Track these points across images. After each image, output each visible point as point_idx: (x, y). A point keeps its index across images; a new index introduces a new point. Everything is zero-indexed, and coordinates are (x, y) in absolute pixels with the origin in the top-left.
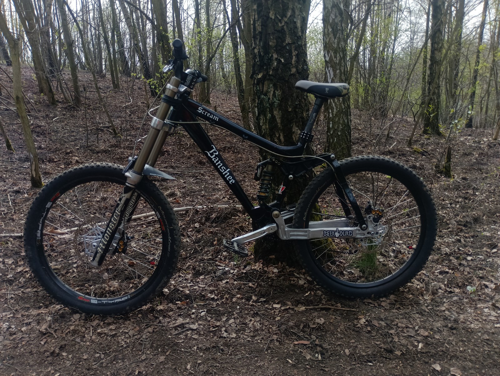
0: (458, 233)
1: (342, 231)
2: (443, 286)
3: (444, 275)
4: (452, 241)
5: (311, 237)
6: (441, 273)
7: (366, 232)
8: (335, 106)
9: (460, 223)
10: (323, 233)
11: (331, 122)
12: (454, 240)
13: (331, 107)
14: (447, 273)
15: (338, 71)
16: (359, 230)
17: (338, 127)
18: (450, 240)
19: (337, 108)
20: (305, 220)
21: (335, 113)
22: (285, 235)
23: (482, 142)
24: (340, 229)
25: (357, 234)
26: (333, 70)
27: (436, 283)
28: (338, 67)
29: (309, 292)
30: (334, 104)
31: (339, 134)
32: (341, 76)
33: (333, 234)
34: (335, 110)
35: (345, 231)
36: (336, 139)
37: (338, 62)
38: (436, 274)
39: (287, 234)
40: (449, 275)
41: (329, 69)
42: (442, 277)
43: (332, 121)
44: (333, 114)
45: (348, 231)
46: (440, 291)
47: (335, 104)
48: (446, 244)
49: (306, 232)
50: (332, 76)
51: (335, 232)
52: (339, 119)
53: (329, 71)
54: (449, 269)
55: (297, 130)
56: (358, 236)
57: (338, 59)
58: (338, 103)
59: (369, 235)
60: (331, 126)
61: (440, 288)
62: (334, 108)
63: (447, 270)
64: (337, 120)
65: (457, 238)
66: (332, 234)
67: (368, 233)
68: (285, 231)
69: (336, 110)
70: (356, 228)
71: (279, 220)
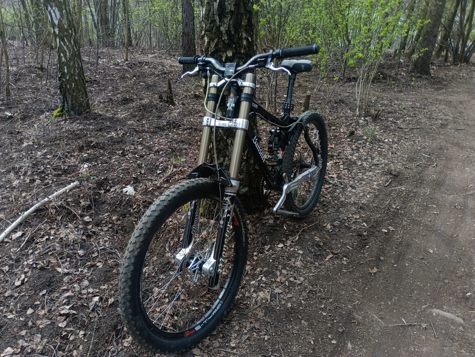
8: (67, 49)
10: (304, 178)
11: (65, 67)
13: (62, 50)
15: (64, 11)
17: (75, 71)
19: (70, 51)
21: (68, 57)
26: (59, 10)
29: (284, 225)
30: (65, 48)
31: (77, 78)
32: (67, 17)
34: (68, 54)
36: (73, 84)
41: (54, 8)
43: (67, 66)
44: (66, 58)
45: (314, 171)
47: (67, 47)
50: (59, 17)
51: (308, 174)
52: (74, 63)
53: (54, 11)
60: (66, 71)
62: (66, 52)
64: (72, 63)
69: (70, 53)
70: (316, 167)
71: (286, 180)
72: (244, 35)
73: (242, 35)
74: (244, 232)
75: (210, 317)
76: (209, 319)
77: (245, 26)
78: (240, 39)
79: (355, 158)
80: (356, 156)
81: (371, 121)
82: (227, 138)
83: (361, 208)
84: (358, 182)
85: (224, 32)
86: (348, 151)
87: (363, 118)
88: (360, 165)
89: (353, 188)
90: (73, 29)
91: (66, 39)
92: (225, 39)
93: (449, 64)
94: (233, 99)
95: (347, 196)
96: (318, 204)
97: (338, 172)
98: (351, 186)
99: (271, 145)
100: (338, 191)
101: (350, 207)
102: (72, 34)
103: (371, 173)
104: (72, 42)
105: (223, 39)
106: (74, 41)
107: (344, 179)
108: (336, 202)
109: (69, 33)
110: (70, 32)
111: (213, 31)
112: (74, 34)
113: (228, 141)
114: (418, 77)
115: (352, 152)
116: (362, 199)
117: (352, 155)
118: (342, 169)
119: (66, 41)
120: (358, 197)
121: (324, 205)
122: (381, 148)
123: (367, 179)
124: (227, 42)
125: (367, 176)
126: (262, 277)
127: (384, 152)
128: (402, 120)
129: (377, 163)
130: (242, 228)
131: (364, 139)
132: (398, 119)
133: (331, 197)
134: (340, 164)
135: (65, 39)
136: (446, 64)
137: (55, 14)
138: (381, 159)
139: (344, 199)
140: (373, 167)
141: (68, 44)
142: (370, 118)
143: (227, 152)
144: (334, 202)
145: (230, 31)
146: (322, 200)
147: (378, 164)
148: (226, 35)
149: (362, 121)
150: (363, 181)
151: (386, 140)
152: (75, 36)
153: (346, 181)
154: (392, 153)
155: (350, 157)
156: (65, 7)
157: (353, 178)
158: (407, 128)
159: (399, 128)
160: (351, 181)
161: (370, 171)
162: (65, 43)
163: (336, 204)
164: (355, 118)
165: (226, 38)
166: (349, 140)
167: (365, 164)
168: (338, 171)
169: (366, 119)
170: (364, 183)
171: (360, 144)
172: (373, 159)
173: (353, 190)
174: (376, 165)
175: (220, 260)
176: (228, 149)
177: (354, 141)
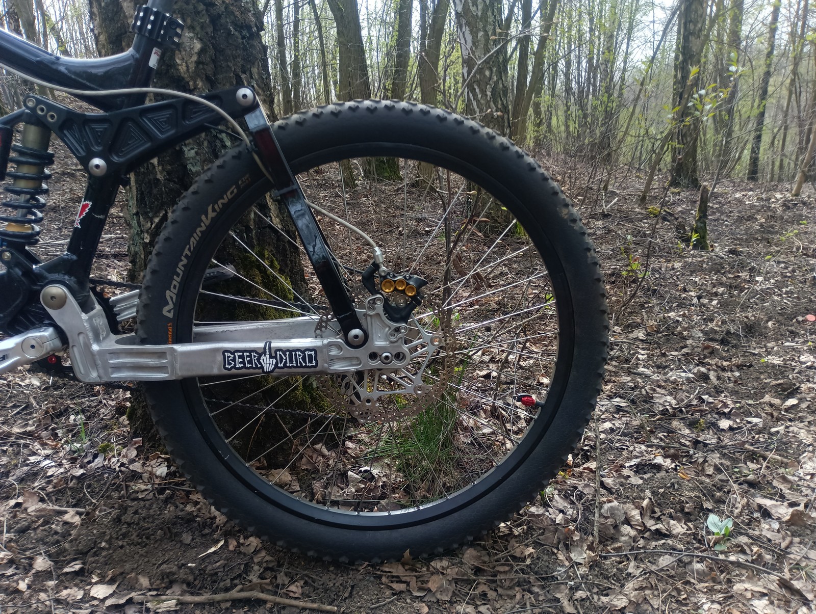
0: (705, 358)
1: (284, 351)
2: (635, 514)
3: (646, 476)
4: (688, 379)
5: (181, 372)
6: (639, 469)
7: (362, 353)
8: (478, 107)
9: (712, 336)
10: (220, 358)
12: (691, 376)
14: (658, 468)
15: (481, 34)
16: (339, 347)
18: (683, 374)
20: (171, 315)
22: (95, 366)
23: (772, 200)
24: (276, 344)
25: (333, 359)
26: (471, 32)
27: (615, 503)
28: (481, 25)
29: (222, 543)
30: (475, 104)
32: (486, 45)
33: (254, 360)
35: (291, 351)
37: (480, 14)
38: (626, 472)
39: (99, 362)
40: (663, 473)
41: (464, 29)
42: (641, 482)
45: (303, 351)
46: (626, 529)
47: (478, 101)
48: (671, 386)
49: (161, 355)
50: (469, 45)
51: (260, 353)
53: (463, 34)
54: (665, 457)
55: (191, 38)
56: (339, 367)
57: (480, 7)
58: (482, 102)
59: (375, 364)
61: (627, 521)
63: (659, 460)
65: (699, 371)
66: (250, 362)
67: (373, 356)
68: (92, 354)
90: (494, 69)
91: (479, 86)
102: (490, 78)
104: (489, 94)
106: (492, 92)
109: (485, 76)
110: (487, 73)
112: (495, 78)
119: (477, 90)
135: (476, 87)
137: (465, 38)
141: (480, 96)
152: (496, 83)
156: (485, 27)
162: (475, 95)
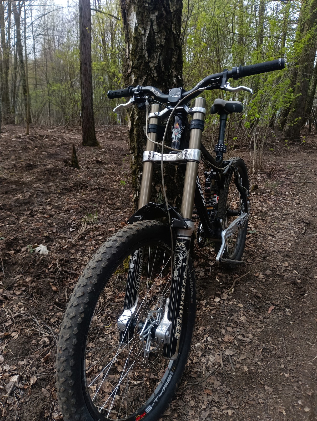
5: (234, 231)
10: (236, 225)
29: (216, 278)
35: (244, 218)
66: (239, 224)
70: (246, 213)
71: (223, 226)
72: (174, 73)
73: (172, 72)
74: (192, 285)
75: (161, 394)
76: (160, 396)
77: (175, 63)
78: (170, 76)
79: (266, 209)
80: (266, 208)
81: (267, 177)
82: (155, 185)
83: (287, 256)
84: (276, 230)
85: (153, 69)
86: (257, 203)
87: (259, 175)
88: (272, 215)
89: (273, 236)
92: (154, 77)
93: (313, 133)
94: (179, 129)
95: (270, 244)
96: (244, 254)
97: (254, 223)
98: (270, 235)
99: (209, 188)
100: (259, 240)
101: (276, 255)
103: (284, 222)
105: (152, 76)
107: (261, 228)
108: (260, 251)
111: (142, 67)
113: (156, 187)
114: (291, 144)
115: (261, 204)
116: (285, 247)
117: (262, 206)
118: (256, 220)
120: (281, 245)
121: (251, 255)
122: (285, 200)
123: (283, 227)
124: (156, 79)
125: (281, 225)
126: (207, 337)
127: (289, 203)
128: (293, 176)
129: (286, 212)
130: (190, 280)
131: (268, 192)
132: (289, 175)
133: (255, 246)
134: (253, 214)
136: (311, 133)
138: (289, 209)
139: (268, 248)
140: (284, 217)
142: (266, 175)
143: (155, 200)
144: (258, 251)
145: (160, 68)
146: (247, 249)
147: (288, 214)
148: (155, 72)
149: (259, 178)
150: (279, 229)
151: (287, 193)
153: (264, 231)
154: (296, 204)
155: (260, 208)
157: (270, 227)
158: (301, 183)
159: (293, 182)
160: (268, 230)
161: (283, 220)
163: (261, 253)
164: (252, 175)
165: (156, 75)
166: (254, 193)
167: (276, 214)
168: (253, 221)
169: (263, 175)
170: (281, 231)
171: (265, 196)
172: (282, 209)
173: (274, 239)
174: (286, 214)
175: (177, 321)
176: (156, 196)
177: (259, 194)
